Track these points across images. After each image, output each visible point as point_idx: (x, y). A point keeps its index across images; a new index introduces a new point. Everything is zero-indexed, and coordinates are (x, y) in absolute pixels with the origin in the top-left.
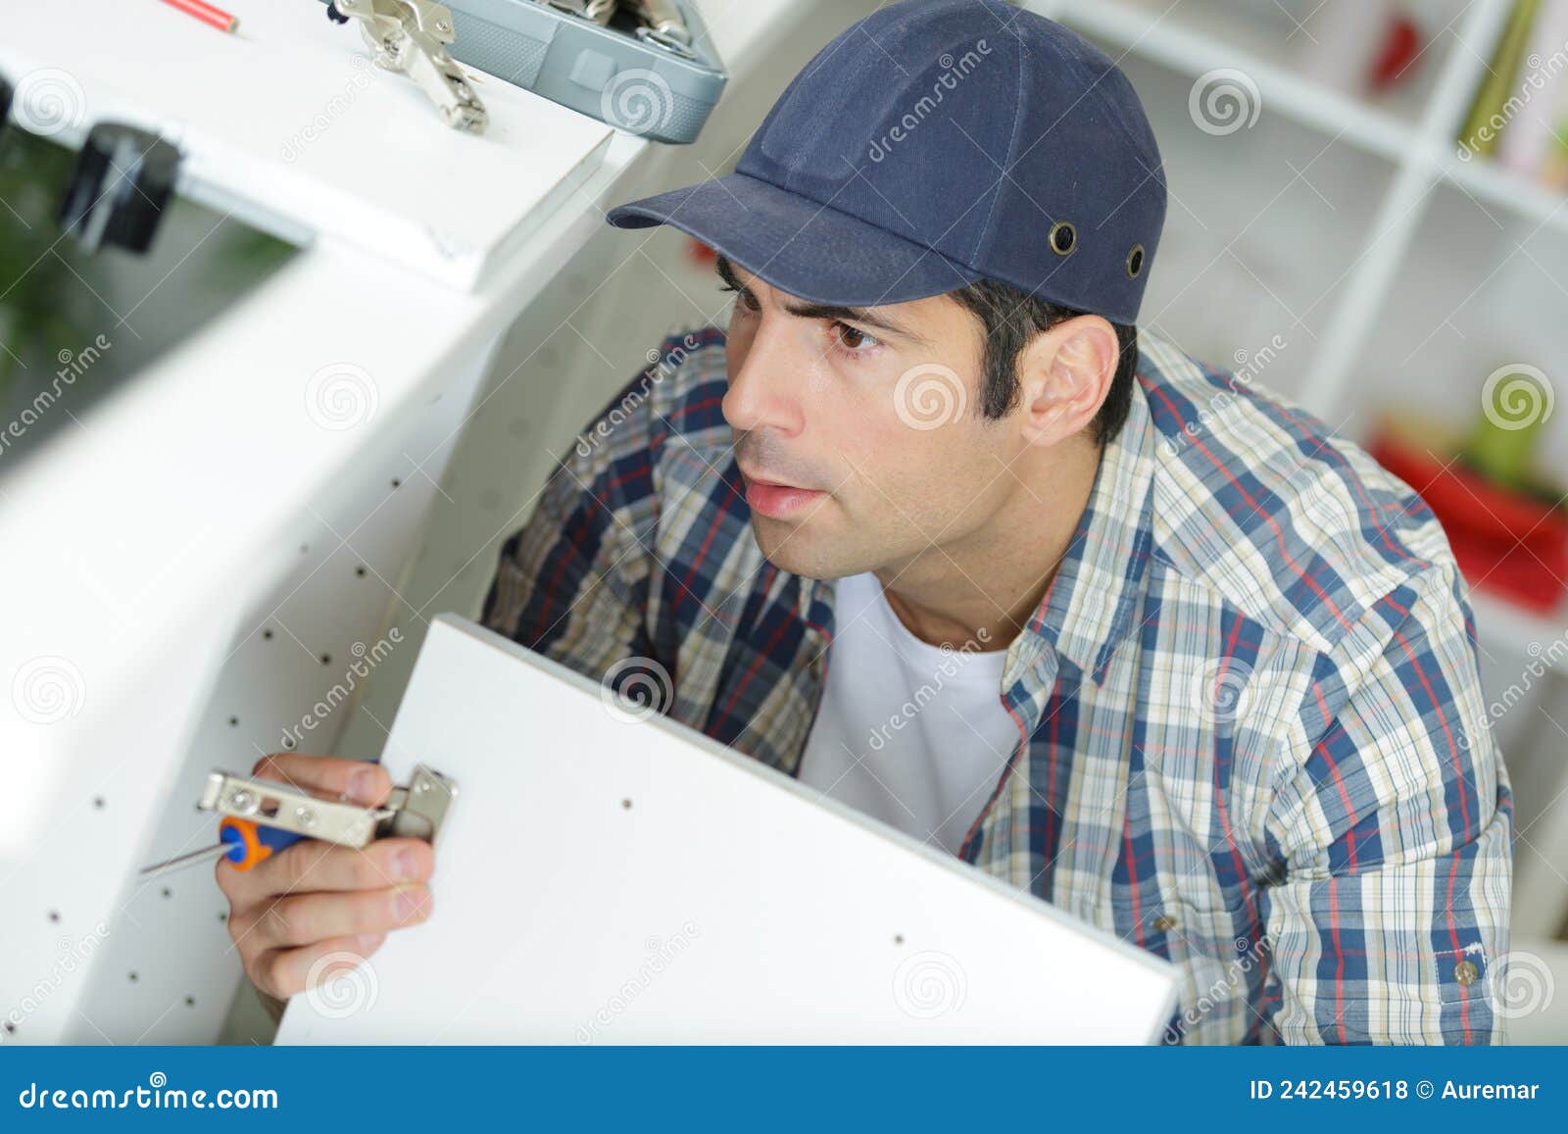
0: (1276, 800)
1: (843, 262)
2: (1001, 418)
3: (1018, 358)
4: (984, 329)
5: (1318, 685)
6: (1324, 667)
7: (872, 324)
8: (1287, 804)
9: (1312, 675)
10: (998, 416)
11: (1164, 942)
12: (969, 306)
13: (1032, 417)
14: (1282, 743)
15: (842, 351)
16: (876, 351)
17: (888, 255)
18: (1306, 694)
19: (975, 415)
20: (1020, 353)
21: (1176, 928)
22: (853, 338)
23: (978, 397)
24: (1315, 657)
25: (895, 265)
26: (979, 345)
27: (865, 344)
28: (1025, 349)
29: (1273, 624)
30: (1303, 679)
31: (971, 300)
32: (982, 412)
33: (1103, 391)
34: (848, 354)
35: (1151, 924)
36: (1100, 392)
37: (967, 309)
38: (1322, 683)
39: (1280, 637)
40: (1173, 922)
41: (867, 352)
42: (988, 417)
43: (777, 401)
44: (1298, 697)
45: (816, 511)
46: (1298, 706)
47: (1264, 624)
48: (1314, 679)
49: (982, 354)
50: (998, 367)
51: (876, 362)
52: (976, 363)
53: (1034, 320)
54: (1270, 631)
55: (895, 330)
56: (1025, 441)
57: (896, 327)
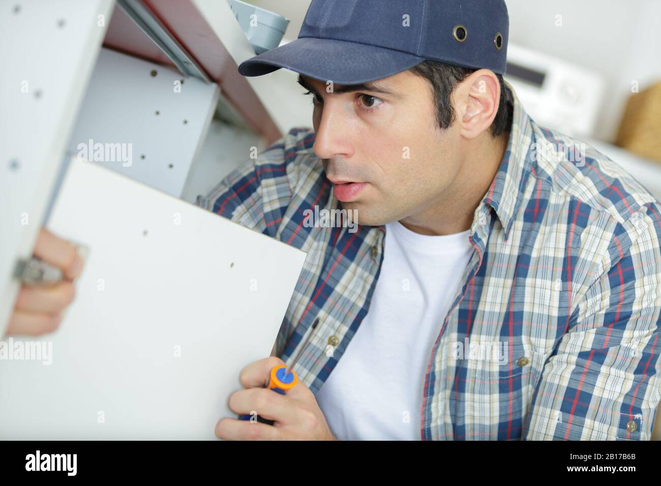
0: (590, 290)
1: (353, 63)
2: (449, 127)
3: (451, 97)
4: (432, 85)
5: (616, 238)
6: (620, 230)
7: (377, 91)
8: (594, 294)
9: (614, 233)
10: (447, 127)
11: (521, 373)
12: (422, 75)
13: (464, 125)
14: (599, 264)
15: (364, 110)
16: (382, 105)
17: (375, 56)
18: (611, 242)
19: (435, 128)
20: (451, 94)
21: (528, 365)
22: (369, 100)
23: (435, 119)
24: (615, 225)
25: (380, 60)
26: (431, 94)
27: (376, 102)
28: (454, 92)
29: (595, 205)
30: (609, 235)
31: (422, 72)
32: (439, 126)
33: (496, 105)
34: (368, 110)
35: (517, 361)
36: (494, 106)
37: (421, 76)
38: (618, 237)
39: (599, 211)
40: (527, 362)
41: (377, 107)
42: (442, 128)
43: (339, 142)
44: (606, 243)
45: (366, 192)
46: (607, 248)
47: (591, 205)
48: (614, 235)
49: (433, 98)
50: (442, 102)
51: (383, 110)
52: (431, 102)
53: (455, 77)
54: (594, 209)
55: (388, 93)
56: (463, 137)
57: (388, 91)
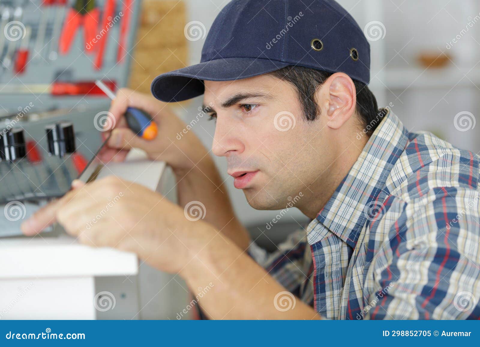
2: (315, 120)
19: (303, 120)
23: (302, 113)
28: (316, 93)
42: (309, 121)
55: (260, 96)
56: (331, 128)
57: (261, 94)
